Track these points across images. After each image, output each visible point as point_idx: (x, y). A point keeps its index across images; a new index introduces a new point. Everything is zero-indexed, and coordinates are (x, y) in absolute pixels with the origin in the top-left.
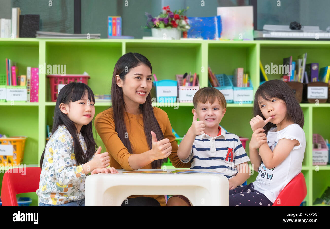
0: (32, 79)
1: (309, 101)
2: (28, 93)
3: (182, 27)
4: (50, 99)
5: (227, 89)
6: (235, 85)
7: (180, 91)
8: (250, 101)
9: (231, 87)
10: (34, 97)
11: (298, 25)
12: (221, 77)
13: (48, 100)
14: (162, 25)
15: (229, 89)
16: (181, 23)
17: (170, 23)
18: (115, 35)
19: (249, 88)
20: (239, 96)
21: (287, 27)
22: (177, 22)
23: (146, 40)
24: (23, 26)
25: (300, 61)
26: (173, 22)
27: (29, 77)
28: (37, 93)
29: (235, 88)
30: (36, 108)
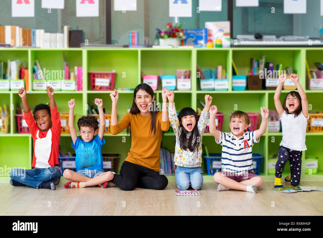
0: (78, 75)
1: (267, 88)
2: (76, 84)
3: (180, 37)
4: (90, 89)
5: (210, 81)
6: (216, 78)
7: (178, 82)
8: (226, 89)
9: (212, 80)
10: (79, 87)
11: (260, 36)
12: (208, 71)
13: (89, 89)
14: (166, 36)
15: (212, 81)
16: (179, 34)
17: (172, 35)
18: (133, 44)
19: (225, 80)
20: (218, 85)
21: (252, 37)
22: (177, 34)
23: (155, 48)
24: (72, 38)
25: (261, 61)
26: (174, 34)
27: (76, 73)
28: (82, 84)
29: (216, 80)
30: (81, 95)
